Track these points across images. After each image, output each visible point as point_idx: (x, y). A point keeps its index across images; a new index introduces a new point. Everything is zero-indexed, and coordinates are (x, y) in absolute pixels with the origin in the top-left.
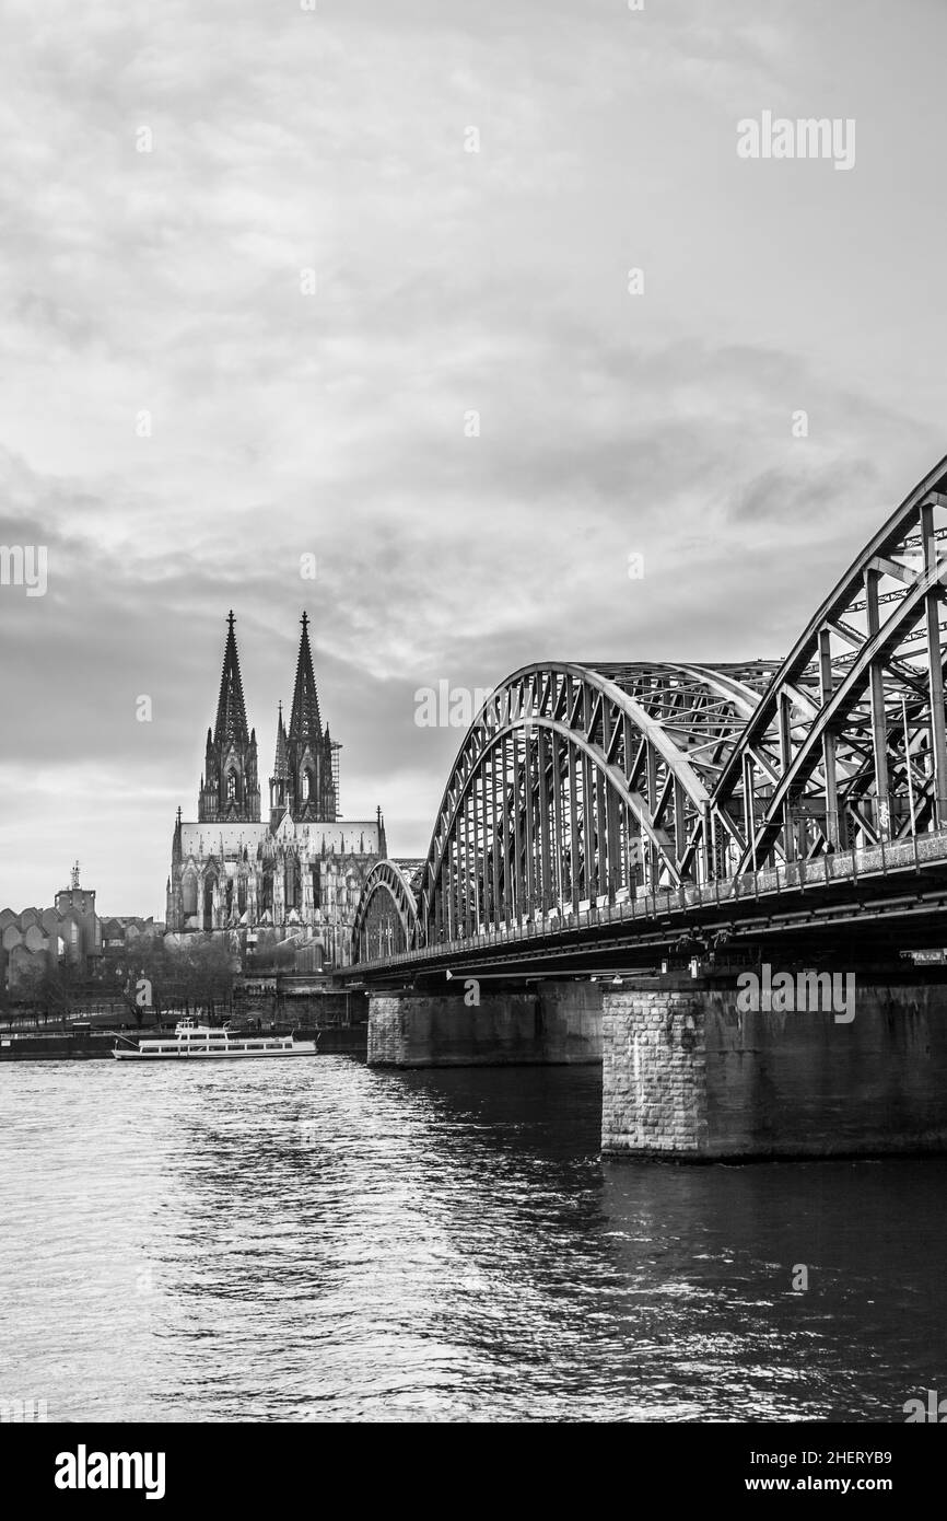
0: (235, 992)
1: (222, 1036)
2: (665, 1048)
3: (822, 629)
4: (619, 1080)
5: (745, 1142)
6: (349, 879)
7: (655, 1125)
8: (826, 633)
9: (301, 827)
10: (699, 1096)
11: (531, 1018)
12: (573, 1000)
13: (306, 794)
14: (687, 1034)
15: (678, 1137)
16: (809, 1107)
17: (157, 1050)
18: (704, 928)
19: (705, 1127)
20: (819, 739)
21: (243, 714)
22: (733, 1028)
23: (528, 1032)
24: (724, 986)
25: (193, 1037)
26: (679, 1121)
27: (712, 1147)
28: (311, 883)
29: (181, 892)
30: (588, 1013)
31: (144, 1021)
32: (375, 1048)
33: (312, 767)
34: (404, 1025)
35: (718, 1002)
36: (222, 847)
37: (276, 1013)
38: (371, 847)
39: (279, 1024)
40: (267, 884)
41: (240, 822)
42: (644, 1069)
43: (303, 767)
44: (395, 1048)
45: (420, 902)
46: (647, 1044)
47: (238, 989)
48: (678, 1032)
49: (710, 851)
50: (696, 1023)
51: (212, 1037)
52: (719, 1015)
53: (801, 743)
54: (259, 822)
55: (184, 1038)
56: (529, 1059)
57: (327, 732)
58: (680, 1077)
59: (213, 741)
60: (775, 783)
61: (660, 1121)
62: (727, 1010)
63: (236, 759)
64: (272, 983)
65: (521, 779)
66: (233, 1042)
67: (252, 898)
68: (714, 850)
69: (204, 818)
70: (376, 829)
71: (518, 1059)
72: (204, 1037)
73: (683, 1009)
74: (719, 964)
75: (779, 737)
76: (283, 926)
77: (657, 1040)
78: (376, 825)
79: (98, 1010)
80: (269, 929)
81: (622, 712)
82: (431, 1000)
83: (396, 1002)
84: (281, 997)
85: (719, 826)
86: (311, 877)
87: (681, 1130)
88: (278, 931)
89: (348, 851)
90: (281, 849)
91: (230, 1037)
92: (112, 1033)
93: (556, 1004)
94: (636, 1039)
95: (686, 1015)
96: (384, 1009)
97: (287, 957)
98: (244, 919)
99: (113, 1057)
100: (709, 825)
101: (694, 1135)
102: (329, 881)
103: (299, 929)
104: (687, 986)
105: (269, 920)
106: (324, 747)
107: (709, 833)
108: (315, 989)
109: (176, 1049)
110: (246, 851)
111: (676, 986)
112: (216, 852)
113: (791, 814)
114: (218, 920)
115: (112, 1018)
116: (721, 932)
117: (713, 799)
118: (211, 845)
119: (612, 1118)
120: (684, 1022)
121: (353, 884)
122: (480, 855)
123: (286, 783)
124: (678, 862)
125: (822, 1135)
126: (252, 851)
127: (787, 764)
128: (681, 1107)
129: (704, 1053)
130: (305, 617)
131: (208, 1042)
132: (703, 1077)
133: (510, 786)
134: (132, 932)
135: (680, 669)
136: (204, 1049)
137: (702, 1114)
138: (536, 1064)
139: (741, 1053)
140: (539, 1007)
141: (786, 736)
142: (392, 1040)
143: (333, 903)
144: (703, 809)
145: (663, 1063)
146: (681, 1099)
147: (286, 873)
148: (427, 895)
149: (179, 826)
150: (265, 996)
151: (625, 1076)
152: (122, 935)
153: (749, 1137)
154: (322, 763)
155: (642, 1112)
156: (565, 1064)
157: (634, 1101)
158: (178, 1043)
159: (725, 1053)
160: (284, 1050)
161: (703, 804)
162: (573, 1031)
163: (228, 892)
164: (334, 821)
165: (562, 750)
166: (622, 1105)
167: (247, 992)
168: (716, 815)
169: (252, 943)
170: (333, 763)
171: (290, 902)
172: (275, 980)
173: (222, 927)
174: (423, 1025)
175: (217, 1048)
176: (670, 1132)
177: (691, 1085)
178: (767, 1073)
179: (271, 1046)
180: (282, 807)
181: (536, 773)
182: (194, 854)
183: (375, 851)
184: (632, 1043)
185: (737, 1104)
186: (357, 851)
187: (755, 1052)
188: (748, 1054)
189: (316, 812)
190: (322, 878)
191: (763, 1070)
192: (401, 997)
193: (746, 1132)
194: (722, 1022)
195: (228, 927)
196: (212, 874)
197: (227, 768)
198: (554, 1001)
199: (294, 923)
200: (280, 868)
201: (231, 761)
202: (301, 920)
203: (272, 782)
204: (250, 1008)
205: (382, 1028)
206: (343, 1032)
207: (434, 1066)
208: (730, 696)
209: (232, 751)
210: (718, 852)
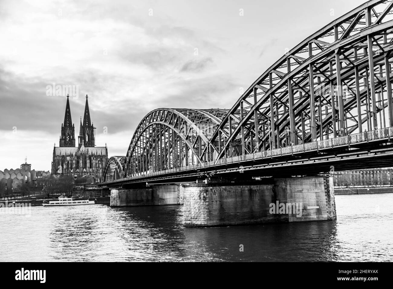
0: (73, 189)
1: (71, 200)
2: (199, 200)
3: (241, 101)
4: (188, 208)
5: (218, 222)
6: (99, 161)
7: (196, 218)
8: (243, 102)
9: (86, 148)
10: (207, 212)
11: (151, 195)
12: (161, 190)
13: (87, 140)
14: (204, 197)
15: (202, 221)
16: (232, 214)
17: (54, 204)
18: (208, 172)
19: (208, 219)
20: (240, 127)
21: (71, 120)
22: (215, 196)
23: (150, 198)
24: (213, 186)
25: (63, 200)
26: (202, 217)
27: (210, 223)
28: (89, 162)
29: (55, 164)
30: (164, 193)
31: (50, 197)
32: (112, 202)
33: (89, 133)
34: (120, 197)
35: (211, 189)
36: (66, 153)
37: (84, 194)
38: (104, 153)
39: (84, 197)
40: (78, 162)
41: (70, 147)
42: (194, 205)
43: (86, 133)
44: (117, 202)
45: (124, 167)
46: (194, 199)
47: (74, 188)
48: (202, 197)
49: (209, 154)
50: (206, 194)
51: (68, 200)
52: (212, 192)
53: (235, 128)
54: (75, 147)
55: (61, 200)
56: (150, 204)
57: (93, 125)
58: (203, 207)
59: (63, 126)
60: (228, 138)
61: (198, 218)
62: (213, 191)
63: (69, 131)
64: (83, 187)
65: (150, 136)
66: (74, 201)
67: (74, 166)
68: (210, 154)
69: (61, 146)
70: (105, 149)
71: (148, 204)
72: (66, 200)
73: (203, 191)
74: (212, 180)
75: (229, 127)
76: (82, 173)
77: (197, 199)
78: (105, 148)
79: (37, 194)
80: (78, 174)
81: (183, 120)
82: (126, 190)
83: (117, 191)
84: (85, 190)
85: (212, 148)
86: (89, 161)
87: (203, 219)
88: (81, 174)
89: (98, 154)
90: (81, 154)
91: (73, 200)
92: (42, 200)
93: (157, 191)
94: (192, 198)
95: (204, 192)
96: (114, 192)
97: (85, 180)
98: (72, 171)
99: (43, 206)
100: (209, 148)
101: (205, 221)
102: (94, 162)
103: (86, 173)
104: (204, 186)
105: (78, 171)
106: (92, 128)
107: (209, 149)
108: (94, 188)
109: (59, 203)
110: (72, 154)
111: (202, 186)
112: (64, 154)
113: (231, 145)
114: (65, 171)
115: (41, 196)
116: (212, 173)
117: (210, 141)
118: (63, 153)
119: (186, 217)
120: (203, 194)
121: (99, 162)
122: (139, 155)
123: (82, 138)
124: (200, 156)
125: (235, 220)
126: (74, 154)
127: (231, 133)
128: (203, 214)
129: (208, 201)
130: (87, 96)
131: (67, 202)
132: (208, 207)
133: (148, 138)
134: (44, 175)
135: (196, 110)
136: (66, 203)
137: (208, 216)
138: (151, 205)
139: (216, 201)
140: (153, 192)
141: (231, 127)
142: (117, 200)
143: (95, 167)
144: (207, 144)
145: (198, 204)
146: (203, 212)
147: (83, 160)
148: (126, 165)
149: (55, 148)
150: (81, 190)
151: (189, 207)
152: (41, 175)
153: (219, 221)
154: (91, 132)
155: (193, 216)
156: (159, 205)
157: (191, 213)
158: (59, 202)
159: (213, 201)
160: (86, 203)
161: (207, 143)
162: (161, 198)
163: (68, 164)
164: (94, 147)
165: (162, 130)
166: (188, 214)
167: (76, 189)
168: (211, 145)
169: (76, 177)
170: (94, 132)
171: (84, 167)
172: (83, 186)
173: (66, 173)
174: (124, 196)
175: (69, 203)
176: (200, 220)
177: (205, 209)
178: (223, 206)
179: (83, 202)
180: (81, 143)
181: (155, 135)
182: (59, 155)
183: (105, 154)
184: (191, 199)
185: (216, 213)
186: (100, 154)
187: (220, 201)
188: (218, 201)
189: (90, 144)
190: (92, 161)
191: (222, 205)
192: (119, 190)
193: (217, 220)
194: (212, 194)
195: (68, 173)
196: (63, 160)
197: (67, 133)
198: (156, 190)
199: (85, 172)
200: (81, 158)
201: (68, 131)
202: (87, 171)
203: (79, 137)
204: (77, 193)
205: (114, 197)
206: (101, 198)
207: (127, 206)
208: (210, 117)
209: (68, 129)
210: (211, 154)
